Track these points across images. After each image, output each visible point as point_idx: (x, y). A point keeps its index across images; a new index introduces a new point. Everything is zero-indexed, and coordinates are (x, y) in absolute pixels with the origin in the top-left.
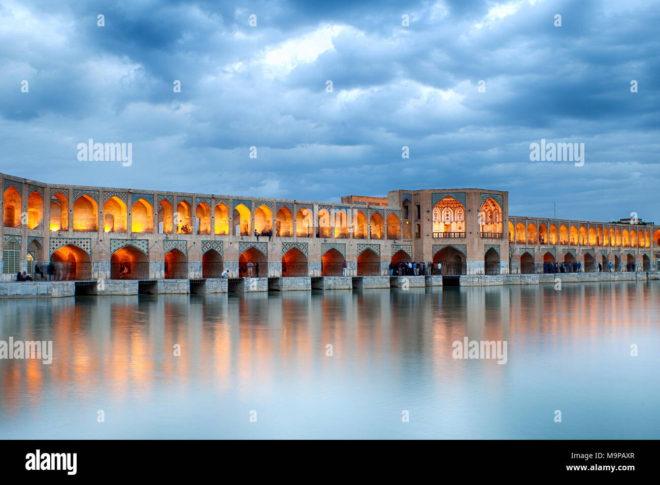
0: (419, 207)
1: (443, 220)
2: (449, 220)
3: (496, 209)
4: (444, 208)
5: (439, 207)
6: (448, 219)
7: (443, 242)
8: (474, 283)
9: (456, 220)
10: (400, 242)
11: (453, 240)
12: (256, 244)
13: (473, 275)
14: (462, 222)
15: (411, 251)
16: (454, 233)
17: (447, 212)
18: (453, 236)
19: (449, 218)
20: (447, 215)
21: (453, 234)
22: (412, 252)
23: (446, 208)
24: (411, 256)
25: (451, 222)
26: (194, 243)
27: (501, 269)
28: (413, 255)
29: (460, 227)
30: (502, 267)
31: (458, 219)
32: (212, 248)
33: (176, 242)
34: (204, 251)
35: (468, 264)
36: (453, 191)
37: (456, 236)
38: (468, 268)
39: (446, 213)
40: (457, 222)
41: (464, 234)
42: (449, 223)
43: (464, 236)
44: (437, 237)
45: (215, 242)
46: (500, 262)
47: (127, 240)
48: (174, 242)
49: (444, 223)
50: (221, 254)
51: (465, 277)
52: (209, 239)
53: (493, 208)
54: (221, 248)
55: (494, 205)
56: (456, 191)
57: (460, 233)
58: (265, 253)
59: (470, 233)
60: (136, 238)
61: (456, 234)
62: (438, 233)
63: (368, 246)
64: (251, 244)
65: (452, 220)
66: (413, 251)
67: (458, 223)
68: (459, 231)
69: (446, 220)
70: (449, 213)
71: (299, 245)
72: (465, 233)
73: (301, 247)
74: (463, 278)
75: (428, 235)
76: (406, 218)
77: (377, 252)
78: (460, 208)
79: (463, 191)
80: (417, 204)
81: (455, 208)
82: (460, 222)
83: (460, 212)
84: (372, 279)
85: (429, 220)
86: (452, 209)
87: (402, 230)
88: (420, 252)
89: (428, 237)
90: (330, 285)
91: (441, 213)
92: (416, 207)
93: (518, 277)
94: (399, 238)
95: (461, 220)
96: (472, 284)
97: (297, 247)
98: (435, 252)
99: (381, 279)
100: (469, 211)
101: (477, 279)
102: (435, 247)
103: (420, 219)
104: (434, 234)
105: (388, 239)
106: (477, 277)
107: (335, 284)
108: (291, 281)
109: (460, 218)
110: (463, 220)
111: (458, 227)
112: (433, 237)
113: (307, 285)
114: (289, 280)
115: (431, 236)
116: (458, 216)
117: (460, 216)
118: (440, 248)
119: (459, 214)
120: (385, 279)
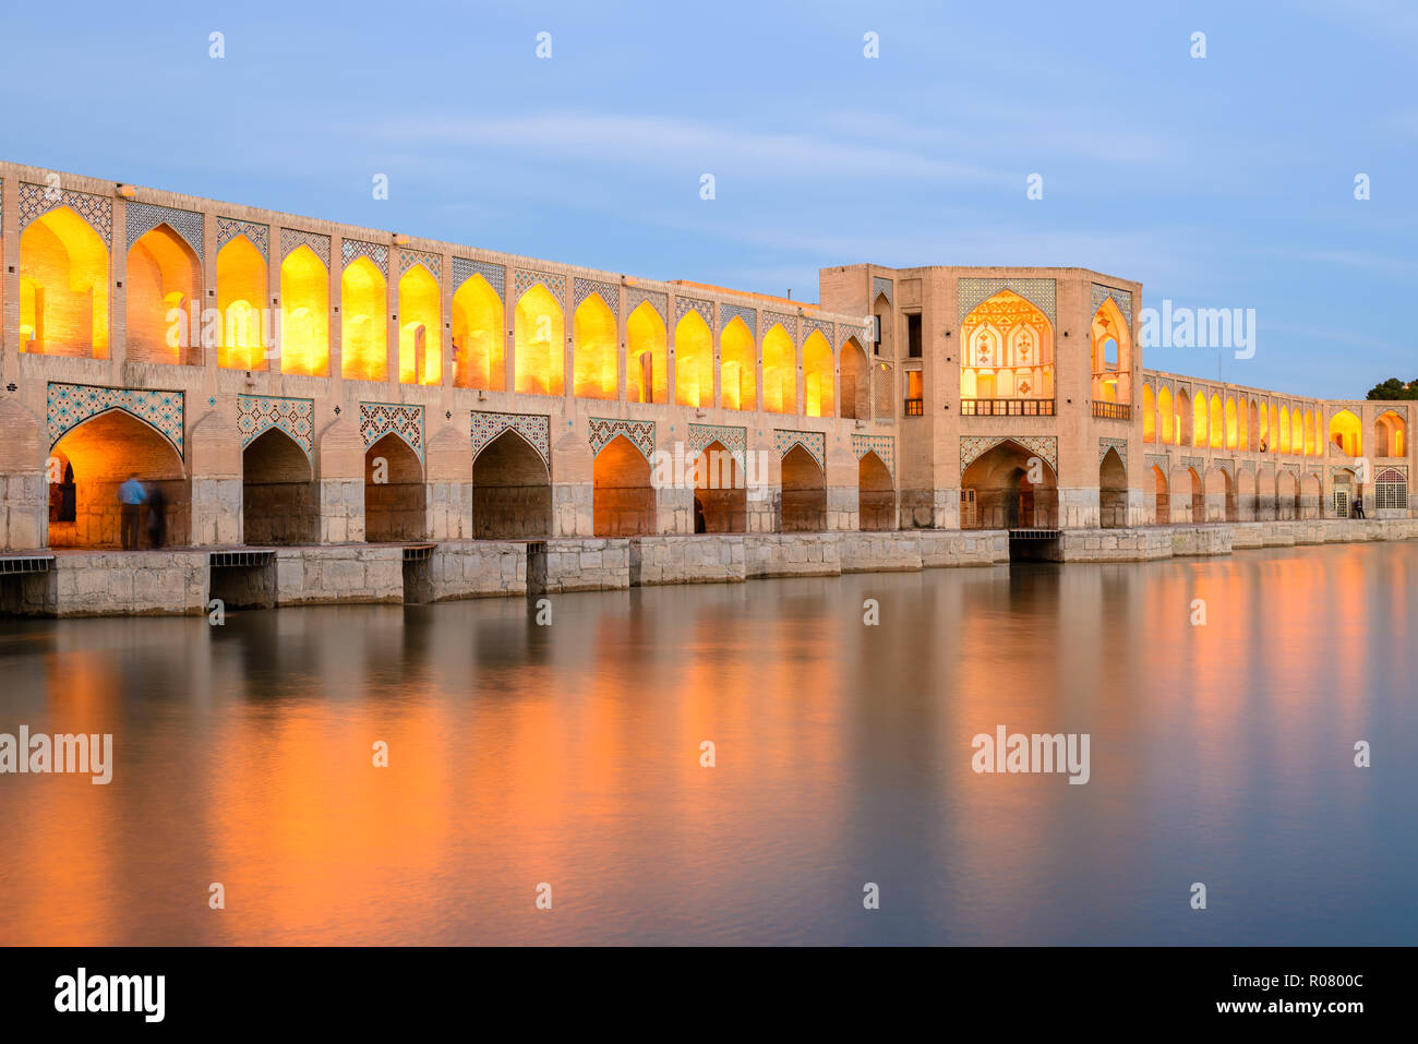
0: (915, 322)
1: (973, 362)
2: (989, 363)
3: (1108, 334)
4: (976, 325)
6: (984, 360)
7: (991, 427)
9: (1010, 363)
10: (870, 427)
11: (1002, 422)
12: (518, 419)
14: (1033, 369)
15: (891, 456)
16: (1007, 401)
17: (984, 338)
18: (1003, 412)
19: (989, 356)
20: (984, 349)
21: (1003, 404)
22: (894, 460)
23: (981, 327)
24: (891, 470)
25: (996, 371)
26: (337, 410)
27: (1131, 510)
28: (898, 467)
29: (1025, 384)
30: (1133, 506)
31: (1018, 360)
32: (390, 430)
33: (278, 402)
34: (366, 442)
35: (1061, 497)
36: (1019, 275)
37: (1011, 412)
38: (1061, 509)
39: (980, 342)
40: (1014, 370)
41: (1049, 404)
42: (991, 372)
43: (1049, 412)
44: (972, 412)
45: (401, 409)
46: (1126, 492)
47: (108, 389)
48: (272, 402)
49: (977, 370)
50: (419, 453)
52: (383, 399)
53: (1099, 330)
54: (417, 431)
55: (1105, 323)
56: (1028, 275)
57: (1023, 401)
58: (544, 452)
59: (1069, 401)
60: (142, 381)
61: (1011, 404)
63: (797, 438)
64: (504, 419)
65: (1000, 363)
66: (898, 454)
67: (1019, 372)
68: (1021, 396)
69: (980, 364)
70: (989, 342)
71: (632, 426)
72: (1052, 400)
73: (639, 435)
74: (1070, 537)
75: (946, 407)
76: (876, 352)
77: (818, 456)
78: (1027, 326)
79: (1051, 274)
80: (909, 311)
81: (1008, 328)
82: (1028, 371)
83: (1024, 338)
84: (865, 543)
85: (949, 359)
86: (999, 330)
87: (872, 388)
88: (920, 458)
89: (948, 412)
90: (764, 562)
91: (969, 338)
92: (905, 321)
93: (1189, 536)
94: (867, 415)
95: (1029, 362)
96: (1097, 555)
97: (627, 435)
98: (968, 459)
99: (893, 543)
100: (1066, 334)
101: (1114, 539)
102: (968, 445)
103: (920, 355)
104: (965, 404)
105: (842, 416)
106: (1114, 535)
107: (781, 558)
108: (673, 551)
109: (1024, 358)
110: (1037, 362)
111: (1020, 385)
112: (961, 414)
113: (731, 563)
114: (666, 546)
115: (954, 411)
116: (1018, 350)
117: (1024, 352)
118: (983, 446)
119: (1021, 345)
120: (906, 543)
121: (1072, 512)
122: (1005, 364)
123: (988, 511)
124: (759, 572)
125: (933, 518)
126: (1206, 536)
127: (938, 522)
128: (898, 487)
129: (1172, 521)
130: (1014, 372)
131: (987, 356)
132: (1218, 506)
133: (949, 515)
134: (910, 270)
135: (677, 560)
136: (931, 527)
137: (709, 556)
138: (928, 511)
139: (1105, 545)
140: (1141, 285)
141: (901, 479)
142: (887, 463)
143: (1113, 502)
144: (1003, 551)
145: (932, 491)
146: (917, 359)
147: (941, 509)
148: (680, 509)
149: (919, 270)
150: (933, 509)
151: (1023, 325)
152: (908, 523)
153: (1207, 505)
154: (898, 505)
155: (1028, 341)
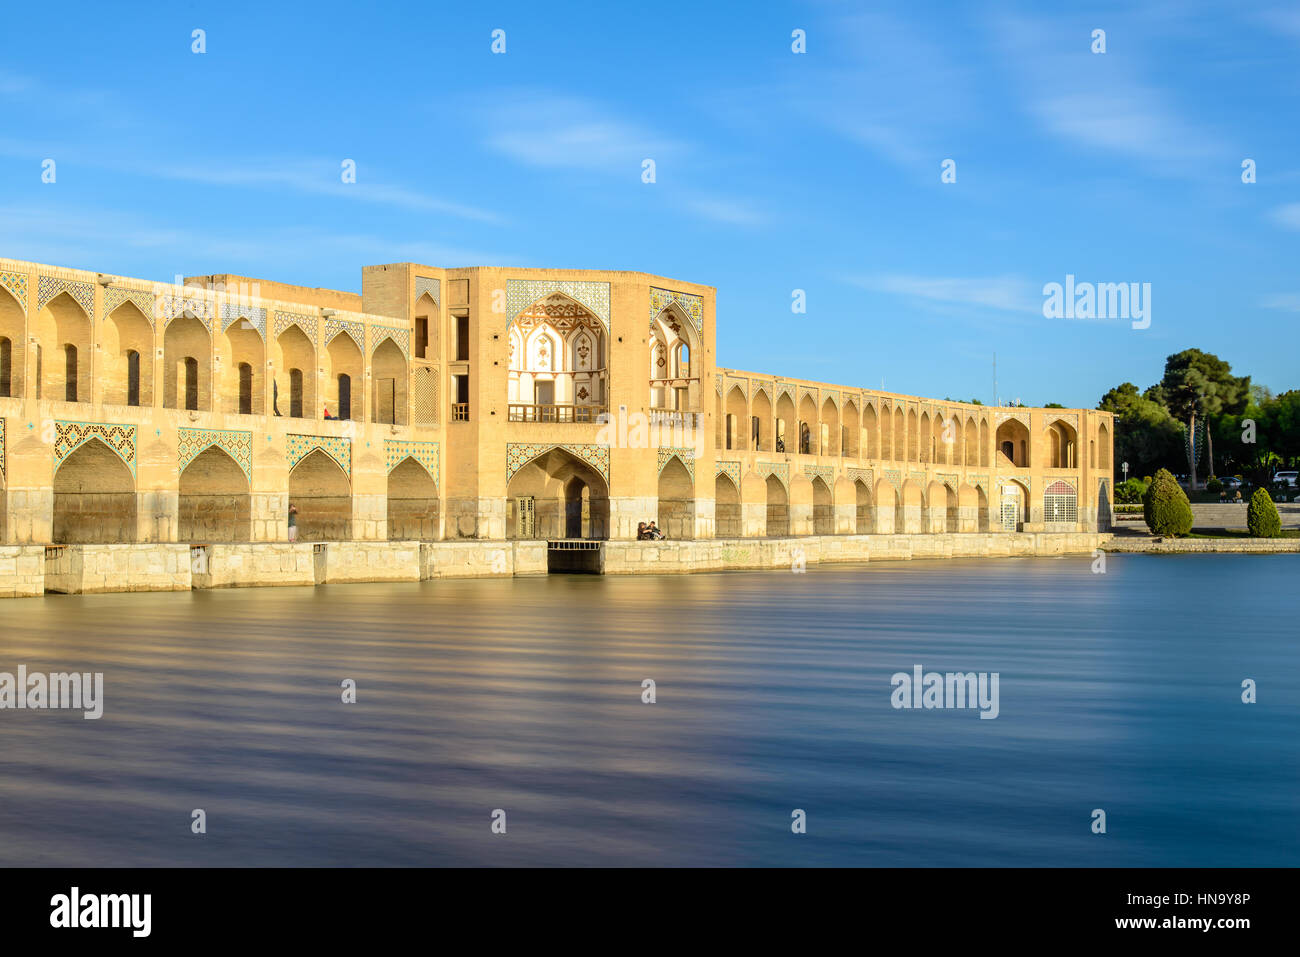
0: (463, 324)
1: (530, 366)
2: (548, 367)
4: (534, 328)
5: (520, 327)
6: (543, 363)
7: (540, 435)
8: (646, 564)
9: (569, 367)
10: (406, 432)
14: (591, 374)
15: (435, 463)
16: (574, 408)
17: (543, 342)
19: (547, 360)
20: (543, 352)
21: (570, 411)
22: (438, 466)
23: (540, 330)
24: (435, 477)
25: (555, 375)
27: (697, 522)
28: (442, 474)
29: (583, 390)
30: (700, 517)
31: (578, 365)
35: (613, 507)
36: (571, 278)
38: (613, 519)
39: (538, 346)
40: (573, 375)
42: (550, 376)
44: (520, 418)
46: (692, 502)
49: (534, 374)
51: (620, 548)
55: (675, 328)
62: (525, 407)
63: (318, 442)
65: (559, 367)
66: (444, 462)
67: (578, 376)
68: (580, 402)
69: (538, 367)
70: (548, 345)
71: (108, 430)
73: (117, 439)
74: (611, 548)
75: (493, 413)
76: (421, 354)
77: (344, 462)
78: (586, 330)
79: (605, 277)
80: (457, 312)
81: (567, 331)
82: (587, 376)
83: (583, 342)
84: (361, 553)
85: (496, 363)
86: (558, 333)
87: (412, 392)
88: (466, 467)
89: (495, 418)
90: (234, 571)
91: (526, 341)
92: (454, 322)
93: (752, 547)
94: (405, 421)
95: (587, 368)
96: (637, 567)
97: (102, 439)
98: (515, 467)
100: (620, 340)
101: (656, 550)
102: (515, 452)
103: (467, 359)
104: (513, 409)
105: (374, 420)
106: (656, 547)
107: (252, 567)
109: (583, 363)
110: (595, 368)
111: (578, 392)
112: (509, 420)
113: (177, 572)
114: (109, 554)
115: (501, 416)
116: (577, 354)
117: (583, 357)
118: (531, 453)
119: (579, 349)
120: (404, 553)
121: (625, 523)
123: (546, 521)
124: (229, 582)
125: (477, 528)
126: (769, 549)
127: (482, 531)
128: (443, 496)
129: (791, 533)
130: (573, 377)
132: (848, 517)
133: (493, 525)
134: (458, 269)
136: (474, 537)
137: (154, 564)
138: (472, 520)
139: (646, 557)
141: (448, 487)
142: (429, 470)
143: (681, 512)
144: (540, 563)
145: (476, 499)
146: (464, 362)
147: (485, 519)
149: (466, 270)
150: (477, 519)
151: (582, 328)
152: (453, 533)
153: (837, 516)
154: (442, 514)
155: (587, 345)
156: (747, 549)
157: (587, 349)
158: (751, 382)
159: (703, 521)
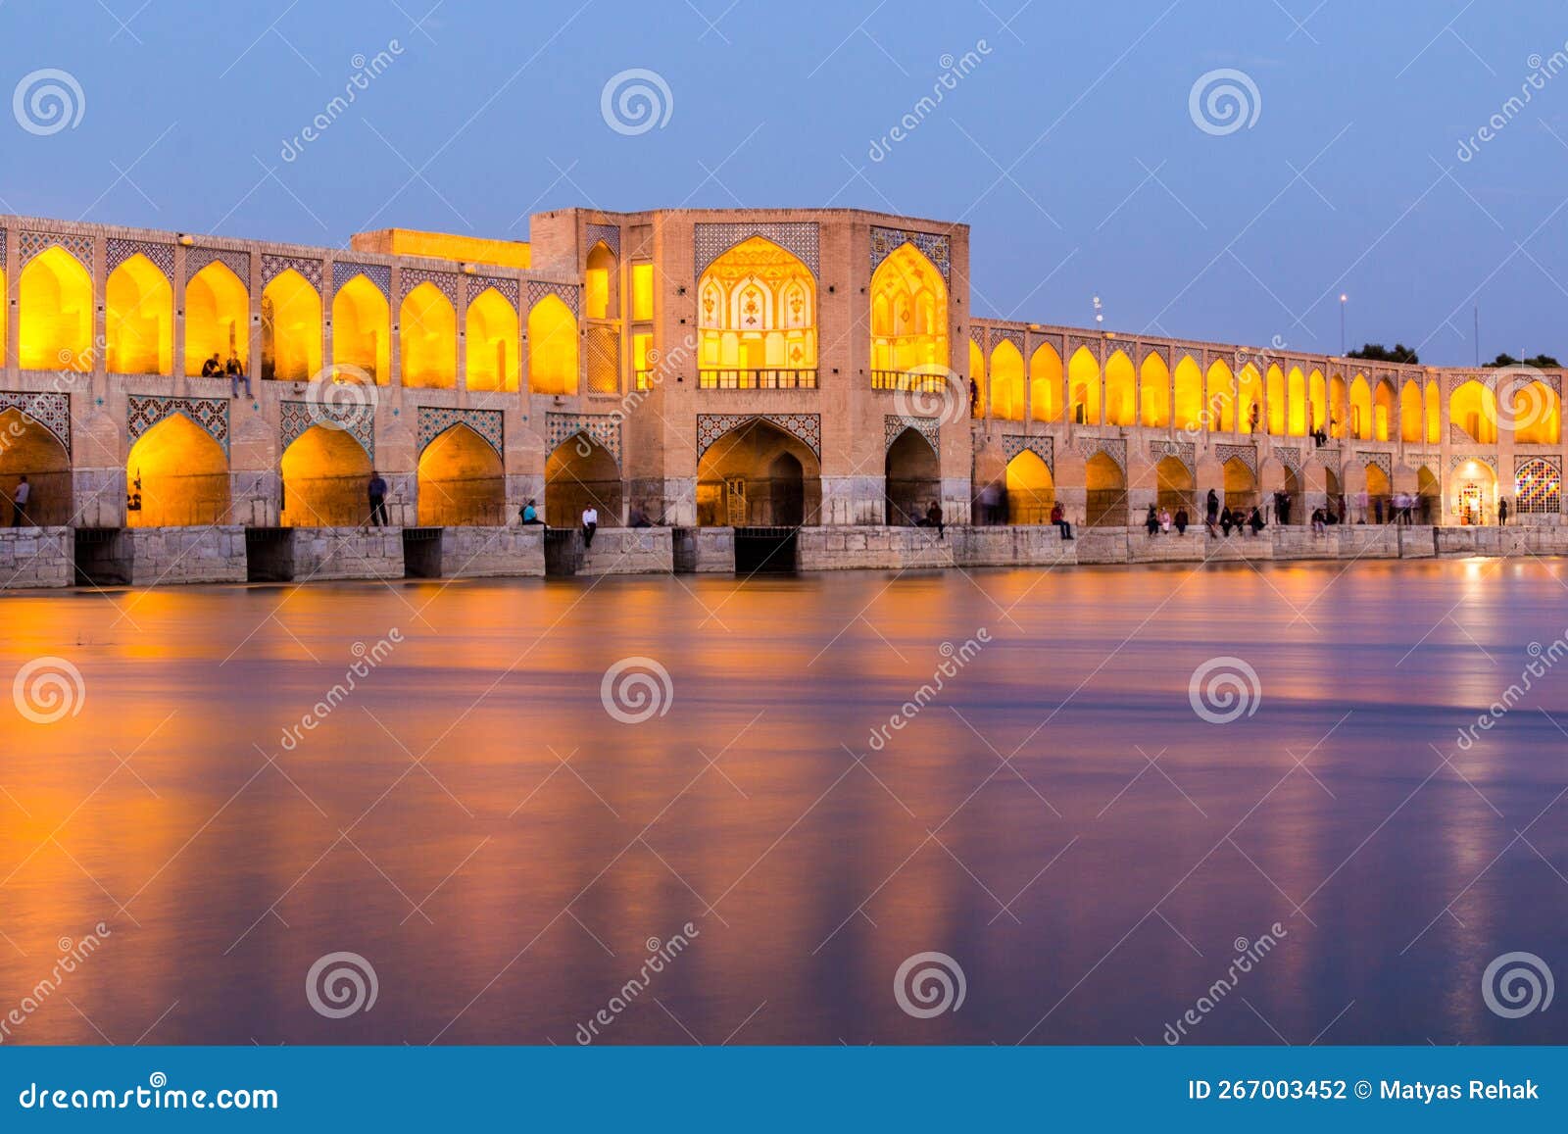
1: (734, 324)
2: (758, 325)
3: (924, 288)
4: (739, 280)
5: (722, 278)
6: (751, 321)
7: (736, 403)
8: (851, 552)
9: (781, 324)
10: (576, 404)
11: (773, 397)
12: (24, 398)
13: (845, 525)
14: (804, 332)
15: (616, 439)
16: (777, 371)
17: (751, 295)
18: (772, 384)
19: (757, 316)
20: (751, 307)
21: (772, 375)
22: (620, 443)
23: (746, 282)
24: (616, 455)
25: (764, 334)
28: (626, 453)
29: (796, 350)
30: (947, 498)
31: (791, 322)
35: (825, 487)
36: (772, 218)
37: (782, 384)
38: (825, 502)
39: (745, 300)
40: (785, 333)
41: (811, 375)
42: (758, 336)
43: (811, 384)
44: (713, 384)
46: (938, 482)
49: (739, 334)
51: (819, 534)
53: (915, 284)
55: (919, 274)
56: (784, 219)
57: (797, 371)
58: (61, 433)
59: (836, 371)
61: (782, 375)
62: (719, 372)
63: (459, 416)
65: (769, 324)
66: (626, 438)
67: (791, 334)
68: (794, 365)
69: (745, 326)
70: (757, 300)
72: (815, 370)
73: (206, 415)
74: (809, 534)
75: (680, 380)
77: (494, 440)
78: (798, 280)
79: (813, 217)
81: (778, 282)
82: (799, 334)
83: (797, 293)
84: (478, 538)
85: (683, 321)
86: (768, 285)
87: (584, 357)
88: (649, 441)
89: (683, 385)
91: (729, 297)
93: (1005, 535)
94: (575, 389)
95: (800, 325)
97: (188, 415)
98: (708, 441)
99: (512, 538)
100: (832, 289)
101: (862, 538)
102: (707, 424)
104: (704, 375)
105: (533, 391)
106: (861, 533)
108: (167, 542)
109: (796, 319)
110: (809, 324)
111: (791, 351)
112: (698, 387)
113: (232, 556)
114: (160, 536)
115: (690, 383)
116: (790, 309)
117: (796, 311)
118: (726, 425)
119: (792, 303)
120: (526, 538)
121: (840, 506)
122: (729, 327)
123: (757, 506)
125: (663, 513)
126: (1025, 536)
127: (668, 518)
128: (626, 476)
130: (785, 336)
131: (755, 316)
133: (683, 508)
134: (639, 214)
135: (173, 552)
137: (208, 547)
138: (658, 504)
140: (968, 227)
141: (632, 466)
142: (608, 448)
143: (925, 495)
144: (726, 553)
145: (662, 481)
147: (672, 503)
148: (258, 499)
150: (663, 502)
151: (794, 277)
154: (626, 498)
155: (800, 297)
156: (998, 537)
157: (801, 302)
158: (1067, 339)
159: (953, 505)
